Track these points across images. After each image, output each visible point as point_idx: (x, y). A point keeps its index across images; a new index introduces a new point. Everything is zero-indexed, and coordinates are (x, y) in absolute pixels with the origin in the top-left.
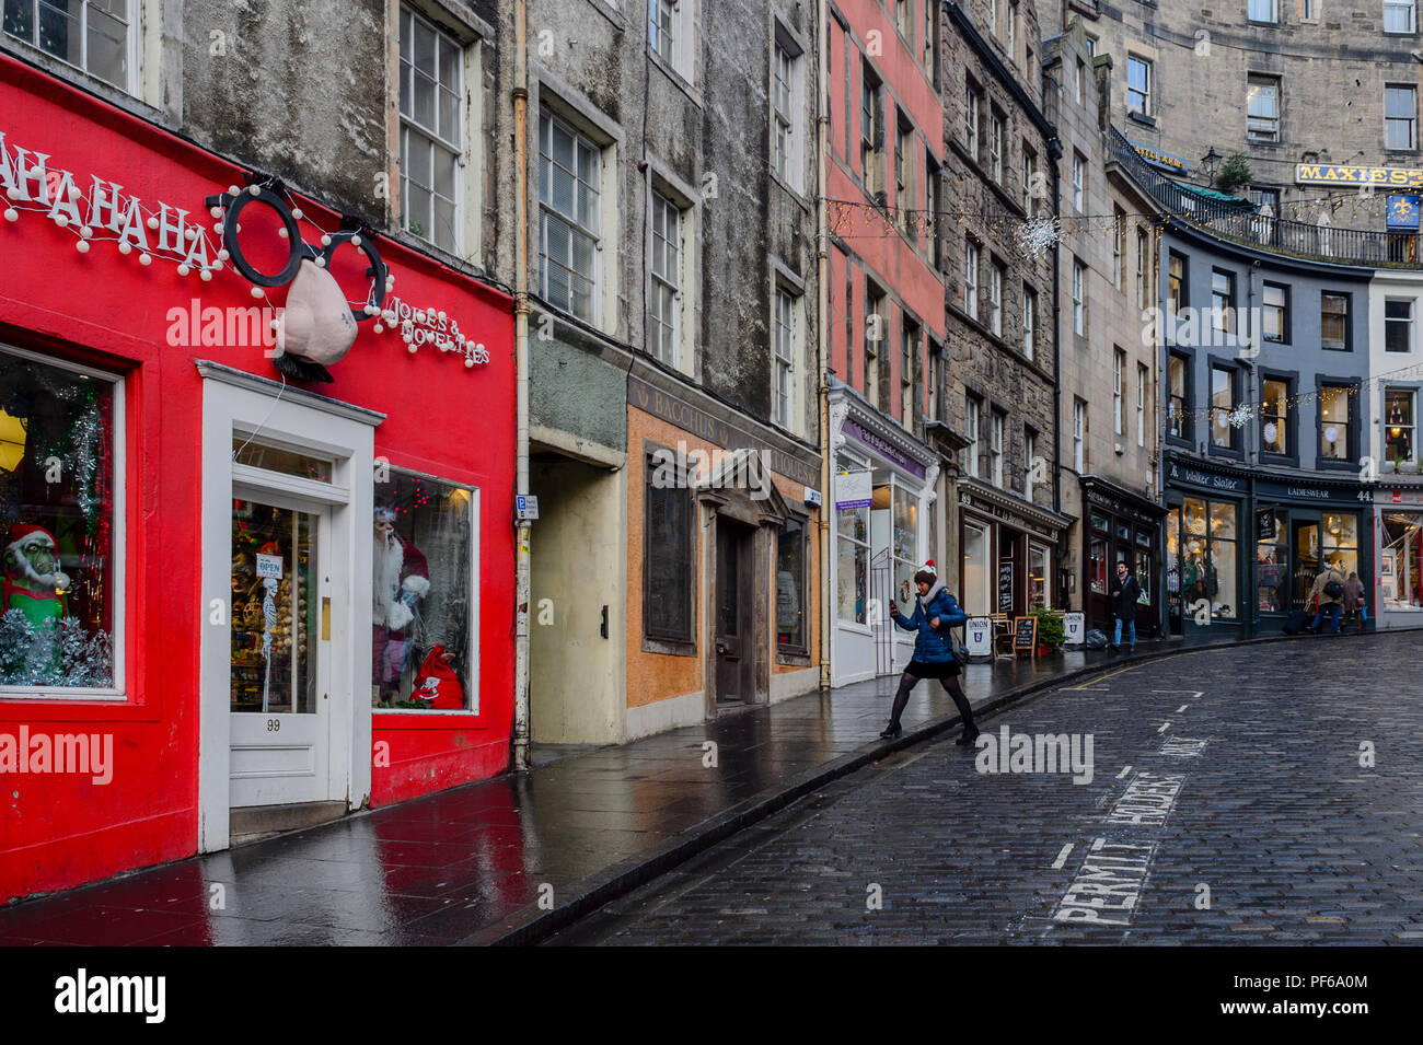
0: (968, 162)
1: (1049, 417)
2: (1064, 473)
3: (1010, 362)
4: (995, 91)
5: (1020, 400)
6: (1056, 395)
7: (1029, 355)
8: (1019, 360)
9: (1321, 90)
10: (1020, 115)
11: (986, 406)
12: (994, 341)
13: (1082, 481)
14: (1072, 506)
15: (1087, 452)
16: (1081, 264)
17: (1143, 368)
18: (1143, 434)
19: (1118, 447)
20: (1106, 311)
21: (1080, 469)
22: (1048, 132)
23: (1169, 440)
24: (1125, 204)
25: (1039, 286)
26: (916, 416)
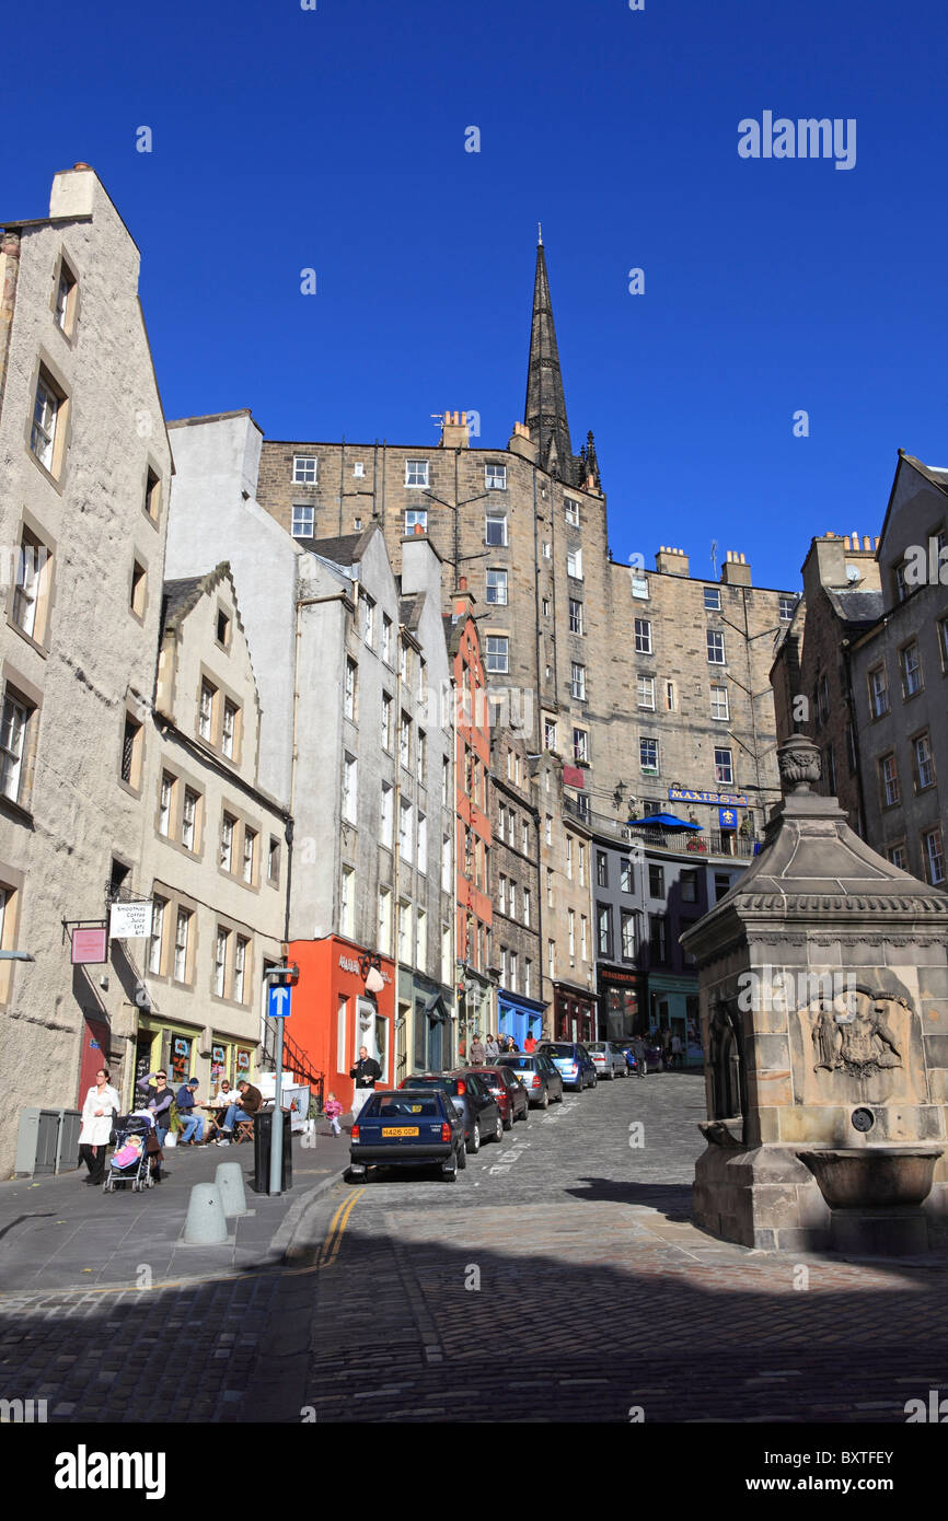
0: (501, 842)
1: (537, 952)
2: (544, 980)
3: (519, 928)
4: (512, 804)
5: (523, 946)
6: (540, 940)
7: (527, 923)
8: (523, 927)
9: (681, 749)
10: (521, 809)
11: (508, 952)
12: (512, 921)
13: (554, 984)
14: (549, 997)
15: (556, 967)
16: (550, 871)
17: (584, 917)
18: (586, 954)
19: (572, 963)
20: (564, 892)
21: (552, 978)
22: (534, 812)
23: (600, 954)
24: (572, 834)
25: (531, 888)
26: (483, 964)
